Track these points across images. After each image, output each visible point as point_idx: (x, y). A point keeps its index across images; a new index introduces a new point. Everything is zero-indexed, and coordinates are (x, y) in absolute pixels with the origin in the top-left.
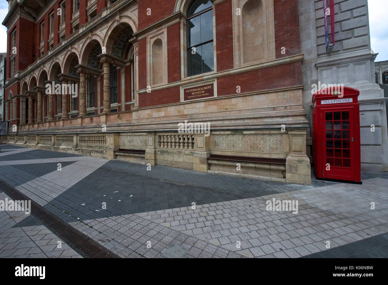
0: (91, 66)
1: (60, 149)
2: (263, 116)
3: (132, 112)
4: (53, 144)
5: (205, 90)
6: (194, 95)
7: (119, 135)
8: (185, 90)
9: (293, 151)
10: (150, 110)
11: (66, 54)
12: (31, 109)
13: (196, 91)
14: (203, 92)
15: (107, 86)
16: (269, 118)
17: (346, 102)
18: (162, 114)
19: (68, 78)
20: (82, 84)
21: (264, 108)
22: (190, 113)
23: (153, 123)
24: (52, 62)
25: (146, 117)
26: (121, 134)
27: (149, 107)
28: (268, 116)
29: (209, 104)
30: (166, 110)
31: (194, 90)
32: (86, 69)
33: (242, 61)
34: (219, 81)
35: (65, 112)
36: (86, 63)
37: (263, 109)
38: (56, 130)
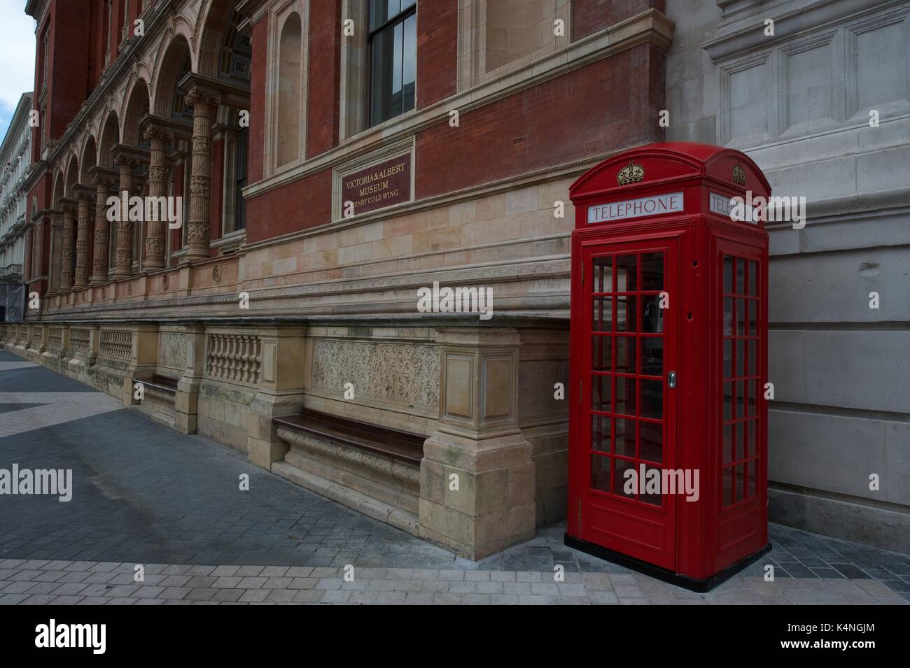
0: (184, 115)
1: (69, 367)
2: (525, 272)
3: (238, 258)
4: (62, 352)
5: (389, 178)
6: (365, 197)
7: (157, 332)
8: (346, 180)
9: (450, 414)
10: (267, 250)
11: (128, 86)
12: (69, 249)
13: (369, 185)
14: (385, 185)
15: (199, 177)
16: (542, 281)
17: (662, 211)
18: (291, 264)
19: (135, 156)
20: (155, 172)
21: (532, 241)
22: (351, 260)
23: (269, 294)
24: (104, 113)
25: (260, 275)
26: (163, 328)
27: (268, 241)
28: (539, 271)
29: (395, 230)
30: (299, 252)
31: (365, 180)
32: (165, 125)
33: (482, 63)
34: (422, 142)
35: (124, 259)
36: (169, 109)
37: (528, 246)
38: (102, 313)
